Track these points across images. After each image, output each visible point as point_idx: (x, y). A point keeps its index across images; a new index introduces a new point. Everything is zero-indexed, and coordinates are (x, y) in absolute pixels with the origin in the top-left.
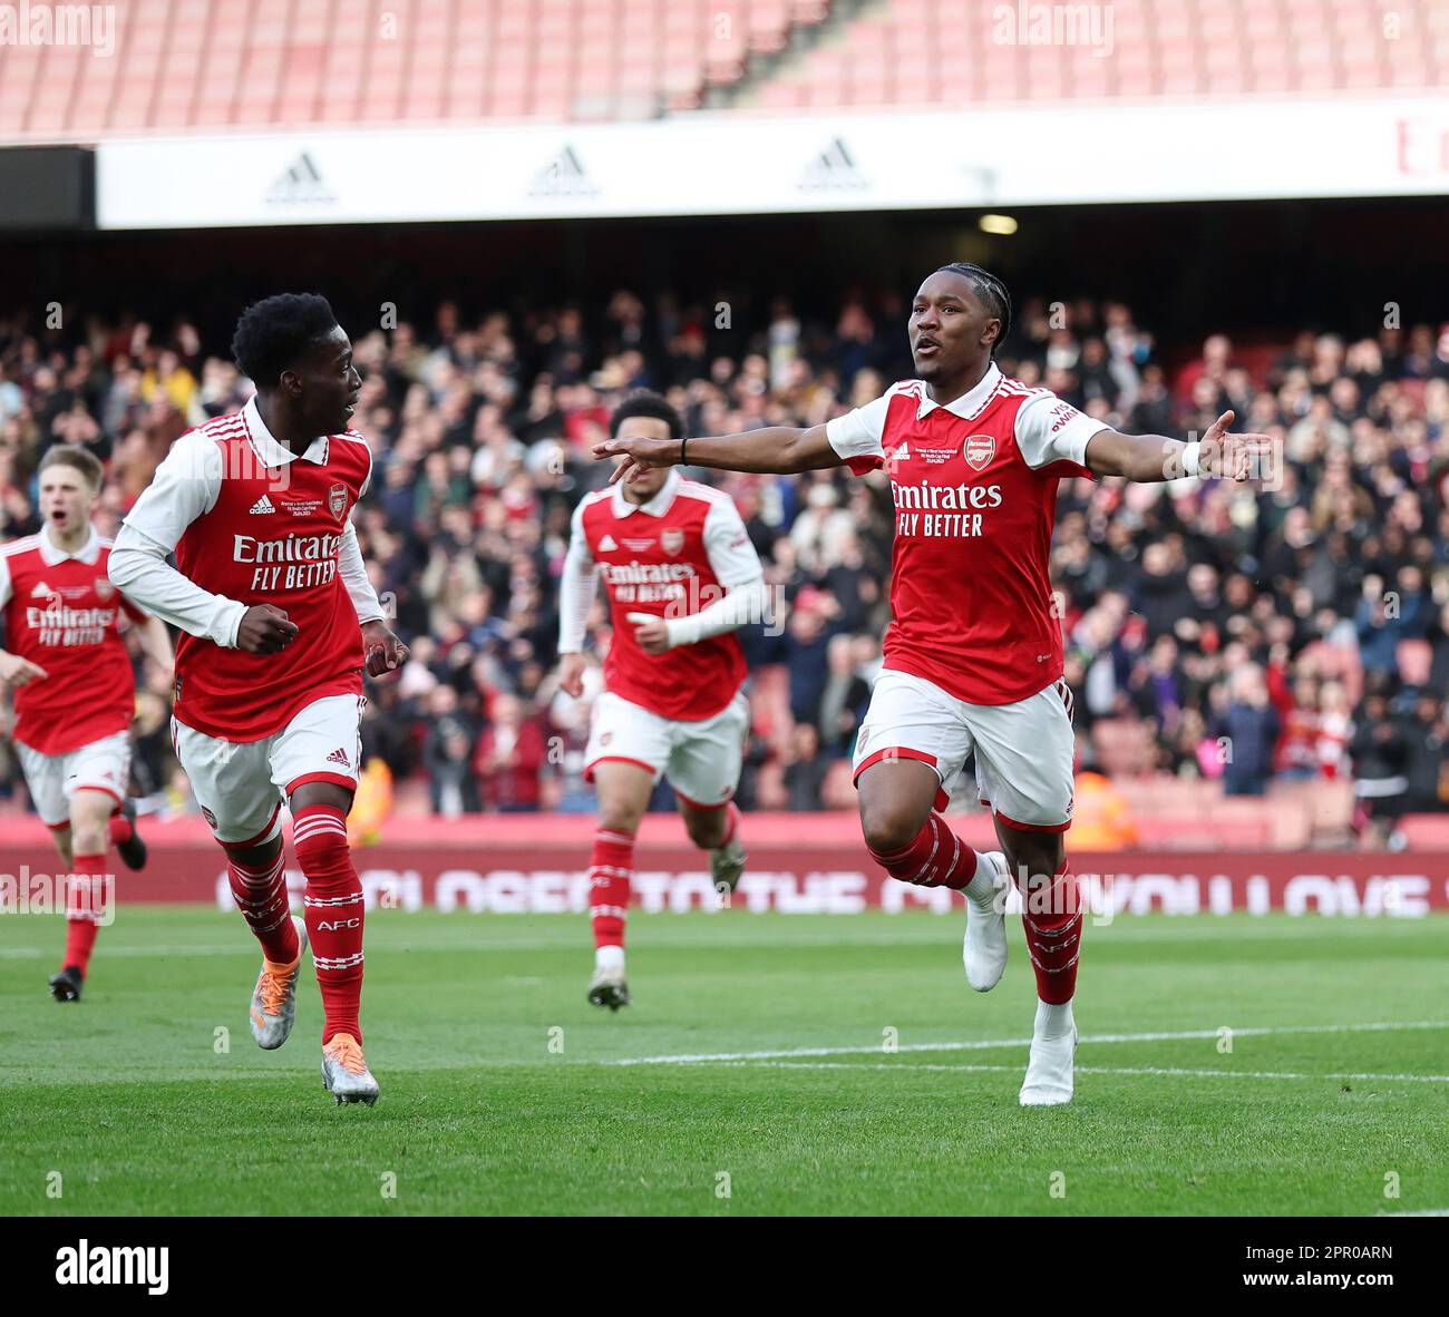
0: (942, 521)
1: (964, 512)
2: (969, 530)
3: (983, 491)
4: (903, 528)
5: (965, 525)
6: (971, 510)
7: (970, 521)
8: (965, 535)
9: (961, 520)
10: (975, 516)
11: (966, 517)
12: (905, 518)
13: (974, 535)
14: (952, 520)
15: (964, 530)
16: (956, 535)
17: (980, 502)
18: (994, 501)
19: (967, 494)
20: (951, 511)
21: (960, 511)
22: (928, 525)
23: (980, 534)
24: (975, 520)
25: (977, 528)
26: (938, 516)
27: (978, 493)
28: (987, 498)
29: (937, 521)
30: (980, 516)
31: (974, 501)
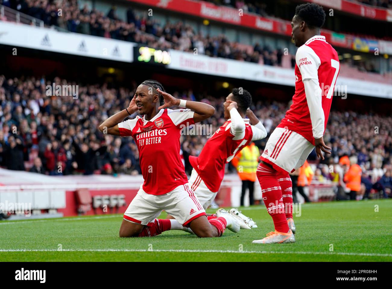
0: (151, 140)
1: (157, 136)
2: (157, 141)
3: (162, 131)
4: (140, 144)
5: (156, 140)
6: (158, 136)
7: (158, 139)
8: (156, 143)
9: (155, 139)
10: (159, 138)
11: (157, 138)
12: (140, 141)
13: (159, 142)
14: (153, 139)
15: (156, 141)
16: (154, 143)
17: (161, 134)
18: (165, 134)
19: (158, 131)
20: (153, 137)
21: (155, 136)
22: (147, 142)
23: (160, 142)
24: (159, 139)
25: (159, 141)
26: (150, 139)
27: (160, 131)
28: (163, 133)
29: (149, 140)
30: (160, 138)
31: (159, 133)
